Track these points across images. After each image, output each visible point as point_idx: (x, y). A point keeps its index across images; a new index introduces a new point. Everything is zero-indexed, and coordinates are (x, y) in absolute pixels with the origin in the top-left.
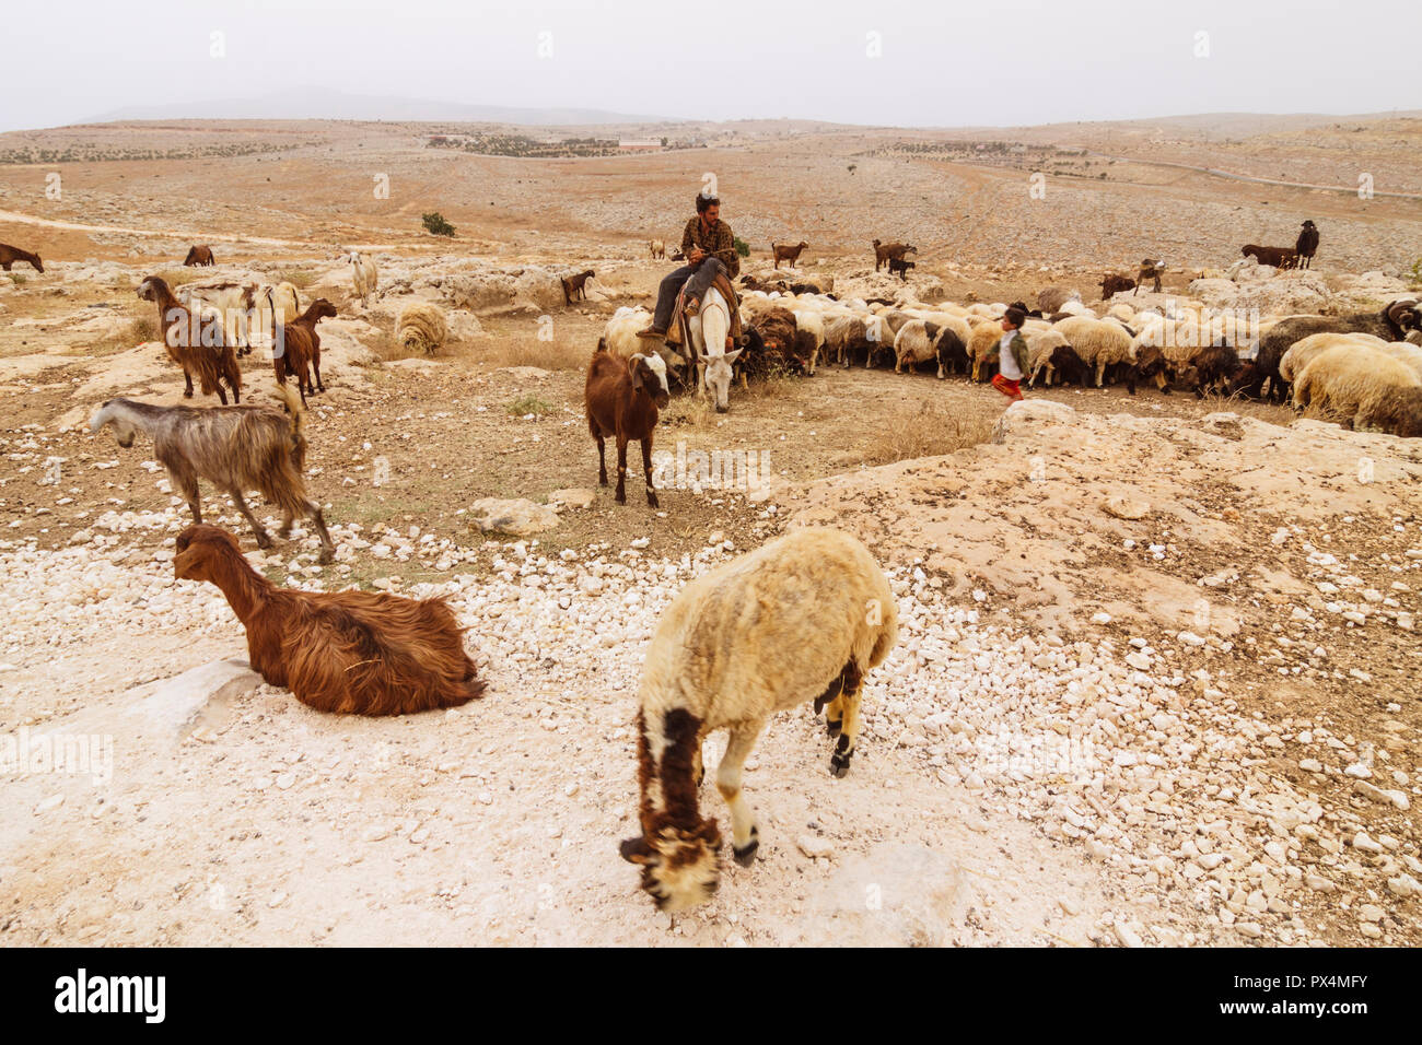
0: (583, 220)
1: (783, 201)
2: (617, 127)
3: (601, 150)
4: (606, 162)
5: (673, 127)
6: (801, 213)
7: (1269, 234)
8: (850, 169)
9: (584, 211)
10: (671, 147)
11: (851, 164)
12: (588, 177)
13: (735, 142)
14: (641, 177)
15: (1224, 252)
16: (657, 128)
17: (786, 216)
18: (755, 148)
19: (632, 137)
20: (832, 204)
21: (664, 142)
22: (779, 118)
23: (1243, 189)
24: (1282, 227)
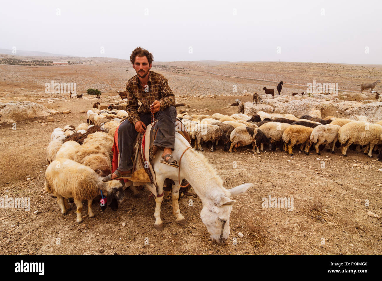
0: (41, 85)
1: (109, 79)
2: (52, 57)
3: (47, 64)
4: (49, 68)
5: (71, 58)
6: (115, 83)
7: (225, 86)
8: (127, 71)
9: (42, 82)
10: (71, 64)
11: (127, 69)
12: (43, 72)
13: (92, 63)
14: (62, 72)
15: (217, 91)
16: (66, 58)
17: (110, 83)
18: (98, 65)
19: (57, 60)
20: (123, 80)
21: (69, 62)
22: (104, 57)
23: (217, 77)
24: (227, 85)
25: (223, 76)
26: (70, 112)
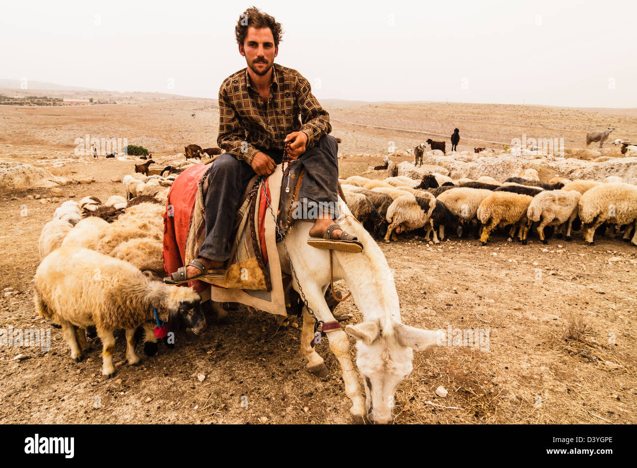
0: (43, 138)
1: (162, 129)
2: (61, 92)
3: (52, 103)
4: (56, 109)
5: (96, 93)
6: (172, 135)
7: (359, 142)
8: (193, 115)
9: (43, 134)
10: (96, 103)
11: (192, 114)
12: (45, 116)
13: (131, 102)
14: (79, 117)
15: (346, 149)
16: (86, 94)
17: (164, 136)
18: (144, 105)
19: (71, 97)
20: (186, 131)
21: (91, 101)
22: (153, 92)
23: (345, 126)
24: (362, 139)
25: (354, 125)
26: (93, 181)
